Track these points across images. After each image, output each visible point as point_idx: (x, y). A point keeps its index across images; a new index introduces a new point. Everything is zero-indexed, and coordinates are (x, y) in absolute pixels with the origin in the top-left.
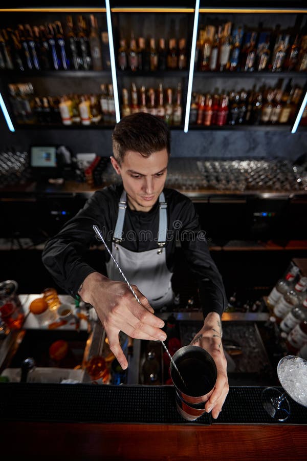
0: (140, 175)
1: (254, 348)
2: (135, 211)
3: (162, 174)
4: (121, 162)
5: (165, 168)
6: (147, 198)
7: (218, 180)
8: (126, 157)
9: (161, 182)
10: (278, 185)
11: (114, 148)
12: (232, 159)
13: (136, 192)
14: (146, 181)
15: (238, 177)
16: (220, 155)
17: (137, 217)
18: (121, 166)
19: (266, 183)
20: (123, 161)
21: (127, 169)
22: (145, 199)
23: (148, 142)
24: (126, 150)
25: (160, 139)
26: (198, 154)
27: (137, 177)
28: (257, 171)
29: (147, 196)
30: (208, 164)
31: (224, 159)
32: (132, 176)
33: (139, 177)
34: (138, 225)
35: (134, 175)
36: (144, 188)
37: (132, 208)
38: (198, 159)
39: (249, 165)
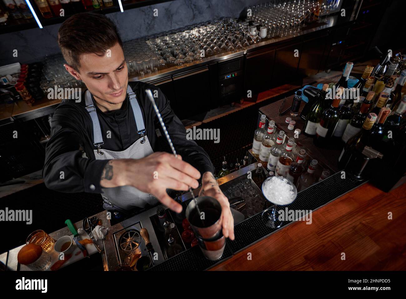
0: (102, 75)
1: (254, 195)
2: (108, 112)
3: (123, 67)
4: (78, 67)
5: (124, 61)
6: (116, 94)
7: (175, 56)
8: (81, 61)
9: (124, 75)
10: (231, 46)
11: (64, 55)
12: (181, 30)
13: (104, 92)
14: (110, 78)
15: (192, 47)
16: (168, 29)
17: (112, 117)
18: (79, 72)
19: (220, 46)
20: (80, 66)
21: (87, 72)
22: (114, 95)
23: (98, 41)
24: (79, 54)
25: (110, 35)
26: (144, 34)
27: (100, 77)
28: (208, 36)
29: (116, 92)
30: (158, 41)
31: (173, 32)
32: (94, 78)
33: (102, 77)
34: (115, 124)
35: (96, 76)
36: (110, 85)
37: (103, 110)
38: (146, 38)
39: (199, 32)
